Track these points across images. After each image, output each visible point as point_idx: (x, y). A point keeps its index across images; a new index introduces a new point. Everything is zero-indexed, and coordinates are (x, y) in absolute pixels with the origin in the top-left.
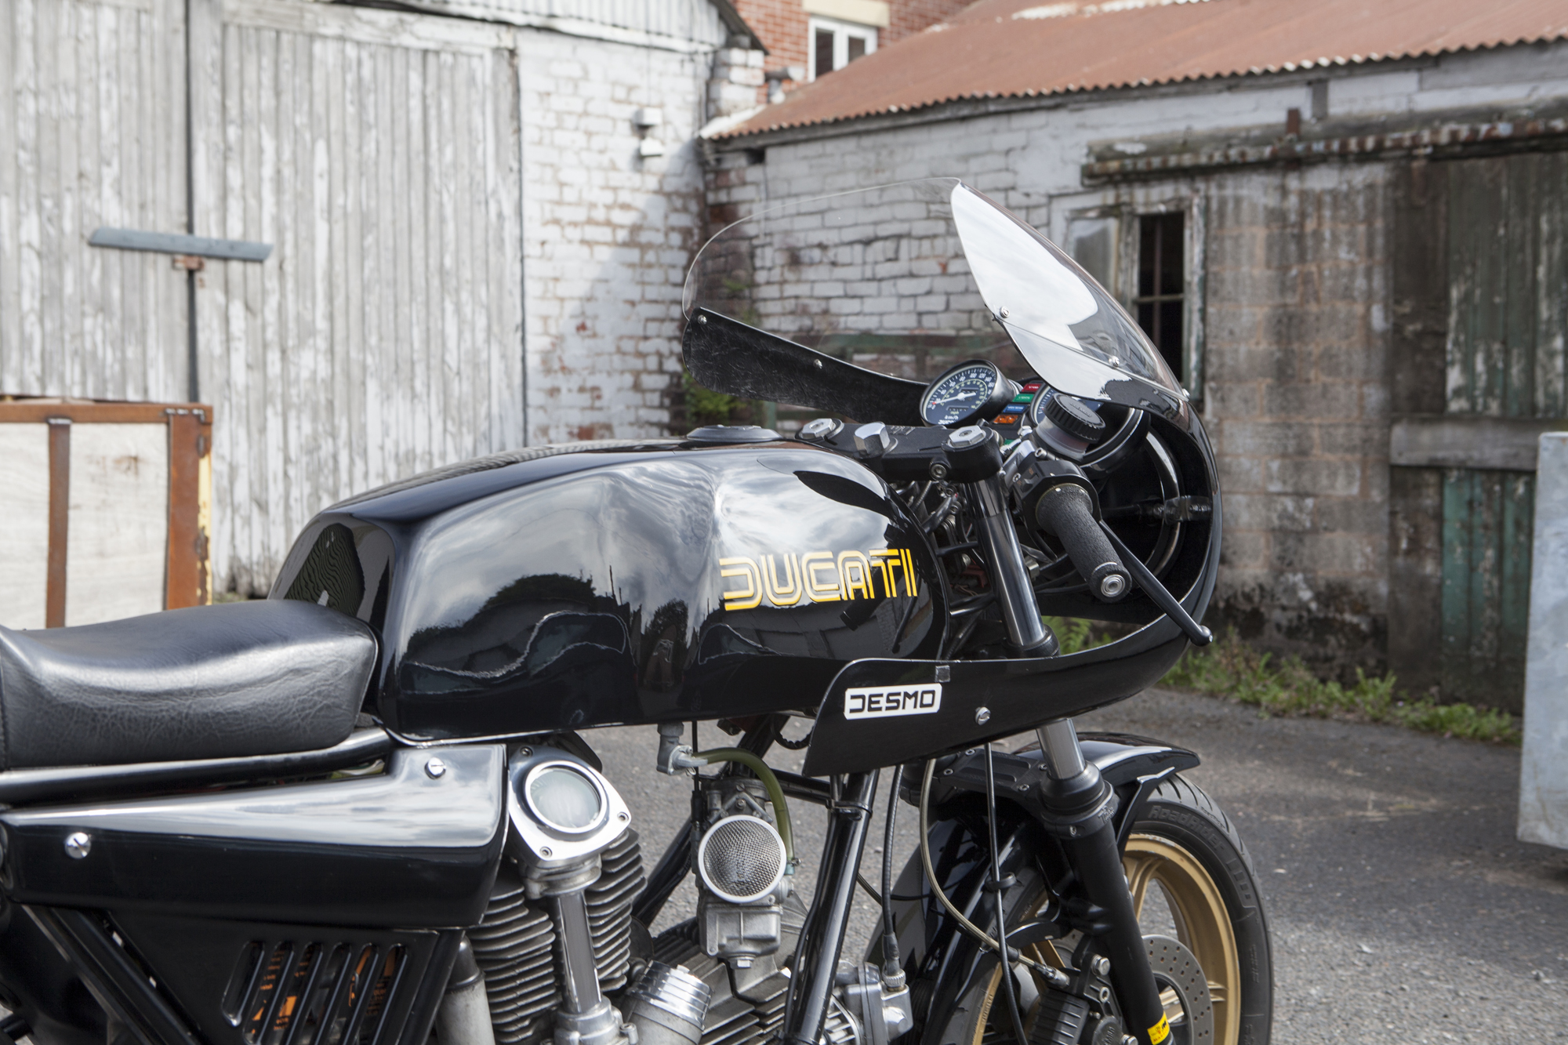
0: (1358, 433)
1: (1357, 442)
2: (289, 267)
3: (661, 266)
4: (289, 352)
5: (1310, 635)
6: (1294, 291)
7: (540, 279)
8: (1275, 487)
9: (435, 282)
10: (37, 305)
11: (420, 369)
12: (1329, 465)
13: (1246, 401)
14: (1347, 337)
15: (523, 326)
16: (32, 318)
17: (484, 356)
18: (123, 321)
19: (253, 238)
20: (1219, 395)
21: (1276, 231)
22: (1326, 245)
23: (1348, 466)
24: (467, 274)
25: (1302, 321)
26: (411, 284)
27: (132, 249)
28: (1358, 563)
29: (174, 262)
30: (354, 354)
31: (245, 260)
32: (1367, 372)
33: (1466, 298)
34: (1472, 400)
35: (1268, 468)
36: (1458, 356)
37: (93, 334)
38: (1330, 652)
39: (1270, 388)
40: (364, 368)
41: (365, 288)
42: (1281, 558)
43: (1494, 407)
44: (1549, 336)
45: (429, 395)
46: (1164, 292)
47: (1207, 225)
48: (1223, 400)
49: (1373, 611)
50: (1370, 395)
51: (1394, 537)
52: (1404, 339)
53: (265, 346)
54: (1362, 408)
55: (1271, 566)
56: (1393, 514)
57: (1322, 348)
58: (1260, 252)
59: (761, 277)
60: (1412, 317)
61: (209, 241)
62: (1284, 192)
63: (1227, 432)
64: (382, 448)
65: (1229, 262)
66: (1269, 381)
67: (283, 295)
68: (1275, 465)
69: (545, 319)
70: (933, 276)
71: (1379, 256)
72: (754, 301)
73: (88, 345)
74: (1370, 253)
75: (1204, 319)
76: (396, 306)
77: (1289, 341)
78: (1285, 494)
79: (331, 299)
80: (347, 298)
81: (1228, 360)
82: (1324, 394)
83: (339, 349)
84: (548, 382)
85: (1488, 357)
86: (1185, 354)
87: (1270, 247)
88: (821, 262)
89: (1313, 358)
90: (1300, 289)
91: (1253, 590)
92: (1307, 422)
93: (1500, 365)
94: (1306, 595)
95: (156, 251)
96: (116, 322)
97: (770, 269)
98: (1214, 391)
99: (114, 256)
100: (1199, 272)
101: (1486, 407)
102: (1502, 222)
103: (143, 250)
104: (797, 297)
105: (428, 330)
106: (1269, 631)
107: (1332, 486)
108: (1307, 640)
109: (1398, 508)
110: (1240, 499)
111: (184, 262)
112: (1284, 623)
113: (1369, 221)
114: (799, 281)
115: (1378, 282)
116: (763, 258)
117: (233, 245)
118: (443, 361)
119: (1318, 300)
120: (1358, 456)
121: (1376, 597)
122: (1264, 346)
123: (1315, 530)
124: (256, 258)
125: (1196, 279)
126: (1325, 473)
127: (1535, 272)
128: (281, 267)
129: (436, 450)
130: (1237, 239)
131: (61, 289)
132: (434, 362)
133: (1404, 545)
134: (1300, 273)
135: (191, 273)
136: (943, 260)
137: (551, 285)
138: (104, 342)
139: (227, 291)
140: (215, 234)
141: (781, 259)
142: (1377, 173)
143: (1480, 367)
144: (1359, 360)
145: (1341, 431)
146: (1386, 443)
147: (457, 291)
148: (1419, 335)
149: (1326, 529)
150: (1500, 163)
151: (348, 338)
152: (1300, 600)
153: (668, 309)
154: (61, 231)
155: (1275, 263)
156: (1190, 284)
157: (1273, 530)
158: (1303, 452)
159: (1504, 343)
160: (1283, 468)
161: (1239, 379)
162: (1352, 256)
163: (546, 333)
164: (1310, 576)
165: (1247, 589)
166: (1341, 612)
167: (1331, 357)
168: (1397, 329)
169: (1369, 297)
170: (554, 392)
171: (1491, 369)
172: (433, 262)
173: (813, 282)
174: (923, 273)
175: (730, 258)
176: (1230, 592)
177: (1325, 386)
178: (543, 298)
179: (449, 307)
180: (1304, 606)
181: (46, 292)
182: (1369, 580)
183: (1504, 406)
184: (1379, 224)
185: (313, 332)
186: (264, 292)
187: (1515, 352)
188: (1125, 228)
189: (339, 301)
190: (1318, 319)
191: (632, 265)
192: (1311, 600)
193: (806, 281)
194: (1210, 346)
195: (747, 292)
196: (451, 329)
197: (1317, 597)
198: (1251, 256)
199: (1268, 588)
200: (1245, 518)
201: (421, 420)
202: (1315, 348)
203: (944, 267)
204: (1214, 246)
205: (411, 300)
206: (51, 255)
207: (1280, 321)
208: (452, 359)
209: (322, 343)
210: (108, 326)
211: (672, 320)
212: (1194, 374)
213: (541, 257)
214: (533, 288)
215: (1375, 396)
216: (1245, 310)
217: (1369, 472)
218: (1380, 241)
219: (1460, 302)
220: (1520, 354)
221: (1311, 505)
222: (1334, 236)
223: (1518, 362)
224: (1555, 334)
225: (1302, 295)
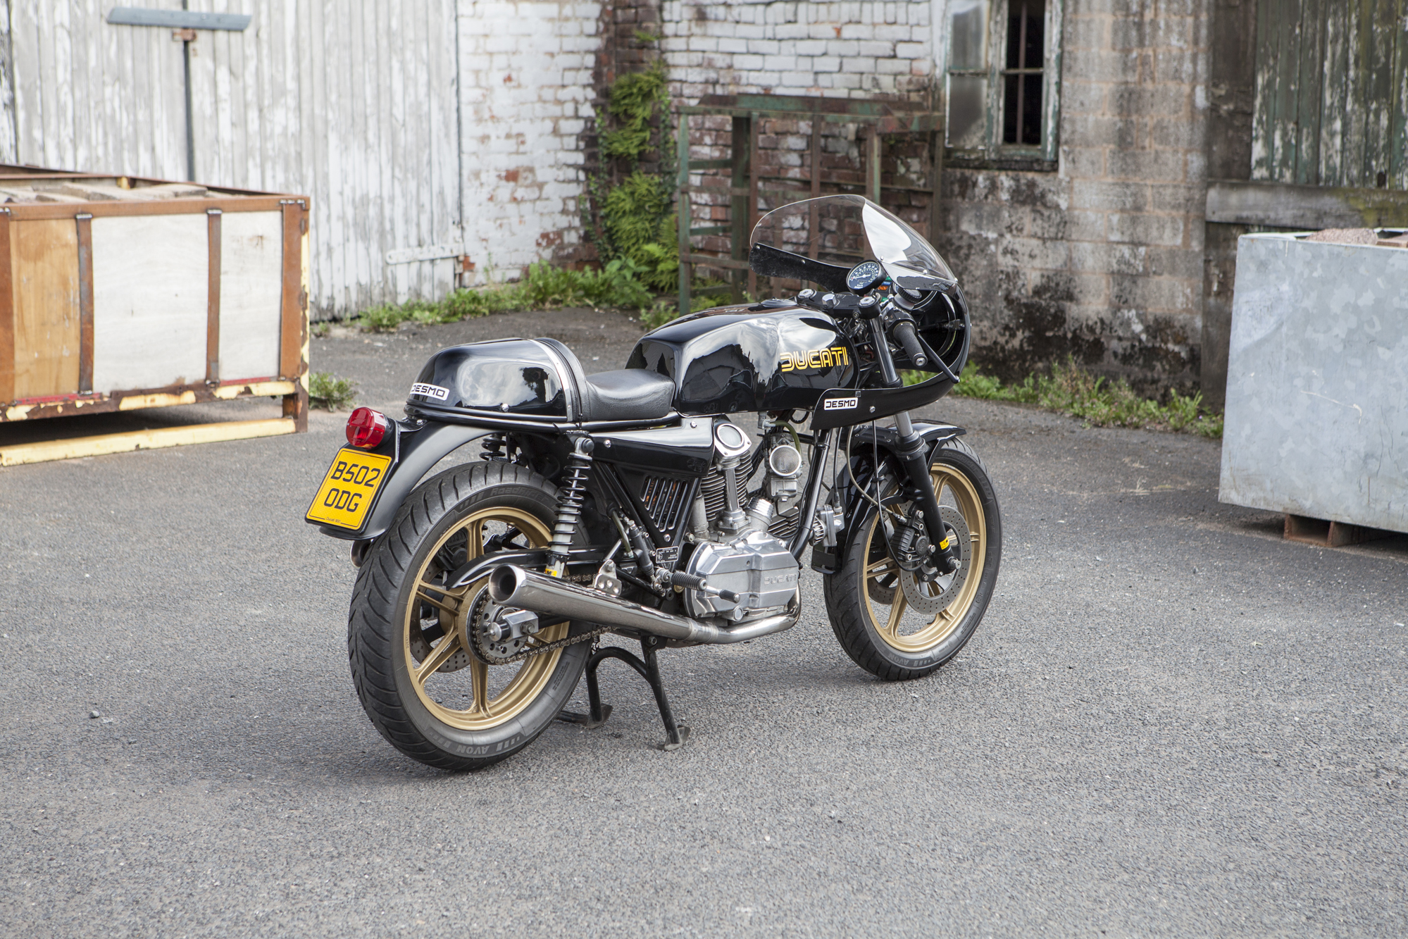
0: (1182, 193)
1: (1182, 200)
2: (264, 35)
3: (577, 18)
4: (265, 111)
5: (1141, 361)
6: (1134, 71)
7: (472, 36)
8: (1115, 237)
9: (384, 42)
10: (68, 77)
11: (372, 122)
12: (1158, 219)
13: (1093, 163)
14: (1176, 112)
15: (457, 80)
16: (66, 89)
17: (425, 108)
18: (134, 89)
19: (235, 11)
20: (1070, 157)
21: (1121, 18)
22: (1161, 33)
23: (1174, 220)
24: (410, 34)
25: (1140, 97)
26: (364, 46)
27: (141, 25)
28: (1180, 302)
29: (173, 34)
30: (317, 111)
31: (229, 30)
32: (1191, 142)
33: (1269, 84)
34: (1271, 170)
35: (1110, 221)
36: (1261, 132)
37: (112, 101)
38: (1156, 376)
39: (1113, 152)
40: (326, 122)
41: (326, 51)
42: (1119, 297)
43: (1288, 176)
44: (1331, 119)
45: (379, 145)
46: (1028, 65)
47: (1063, 10)
48: (1074, 161)
49: (1190, 341)
50: (1192, 162)
51: (1208, 281)
52: (1220, 117)
53: (246, 106)
54: (1186, 173)
55: (1111, 303)
56: (1207, 262)
57: (1155, 120)
58: (1107, 36)
59: (669, 29)
60: (1226, 99)
61: (200, 15)
63: (1076, 189)
64: (341, 193)
65: (1081, 43)
66: (1112, 146)
67: (260, 60)
68: (1115, 218)
69: (477, 72)
70: (828, 39)
71: (1202, 45)
72: (663, 52)
73: (108, 111)
74: (1196, 42)
75: (1059, 91)
76: (352, 66)
77: (1129, 114)
78: (1123, 243)
79: (298, 62)
80: (312, 60)
81: (1079, 128)
82: (1156, 160)
83: (305, 106)
84: (480, 131)
85: (1285, 134)
86: (1043, 121)
87: (1115, 32)
88: (725, 20)
89: (1148, 129)
90: (1139, 69)
91: (1096, 323)
92: (1142, 183)
93: (1293, 141)
94: (1138, 327)
95: (159, 26)
96: (129, 90)
97: (677, 22)
98: (1067, 154)
99: (126, 31)
100: (1057, 50)
101: (1281, 175)
102: (1298, 23)
103: (149, 26)
104: (704, 52)
105: (378, 86)
106: (1108, 357)
107: (1161, 237)
108: (1138, 365)
109: (1211, 258)
110: (1087, 246)
111: (181, 34)
112: (1120, 351)
113: (1196, 14)
114: (705, 35)
115: (1202, 66)
116: (671, 12)
117: (219, 18)
118: (391, 114)
119: (1153, 79)
120: (1182, 212)
121: (1193, 330)
122: (1108, 117)
123: (1146, 274)
124: (237, 28)
125: (1054, 56)
126: (1155, 225)
127: (1322, 66)
128: (257, 35)
129: (386, 194)
130: (1088, 23)
131: (87, 63)
132: (384, 115)
133: (1215, 288)
134: (1140, 55)
135: (186, 43)
136: (838, 26)
137: (482, 40)
138: (120, 107)
139: (215, 59)
140: (204, 9)
141: (689, 13)
143: (1278, 142)
144: (1184, 132)
145: (1169, 191)
146: (1203, 203)
147: (402, 50)
148: (1232, 114)
149: (1155, 273)
151: (312, 96)
152: (1133, 332)
153: (583, 59)
154: (85, 11)
155: (1119, 46)
156: (1048, 60)
157: (1113, 273)
158: (1138, 208)
159: (1297, 123)
160: (1121, 220)
161: (1088, 144)
162: (1181, 43)
163: (478, 86)
164: (1141, 312)
165: (1090, 323)
166: (1166, 343)
167: (1163, 128)
168: (1214, 108)
169: (1194, 78)
170: (485, 139)
171: (1286, 144)
172: (382, 25)
173: (719, 37)
174: (819, 36)
175: (640, 10)
176: (1077, 325)
177: (1157, 152)
178: (475, 53)
179: (396, 65)
180: (1136, 337)
181: (75, 66)
182: (1188, 316)
183: (1295, 175)
184: (1204, 17)
185: (284, 93)
186: (245, 58)
187: (1305, 131)
188: (995, 7)
189: (305, 64)
190: (1153, 95)
191: (551, 20)
192: (1141, 332)
193: (712, 36)
194: (1064, 115)
195: (656, 43)
196: (398, 85)
197: (1147, 329)
198: (1100, 38)
199: (1107, 322)
200: (1090, 262)
201: (373, 168)
202: (1149, 121)
203: (839, 31)
204: (1069, 29)
205: (364, 60)
206: (78, 34)
207: (1122, 96)
208: (398, 112)
209: (291, 102)
210: (123, 93)
211: (587, 68)
212: (1050, 139)
213: (473, 16)
214: (466, 45)
215: (1197, 162)
216: (1094, 85)
217: (1190, 226)
218: (1204, 32)
219: (1264, 88)
220: (1308, 133)
221: (1143, 253)
222: (1168, 25)
223: (1307, 139)
224: (1335, 118)
225: (1141, 75)
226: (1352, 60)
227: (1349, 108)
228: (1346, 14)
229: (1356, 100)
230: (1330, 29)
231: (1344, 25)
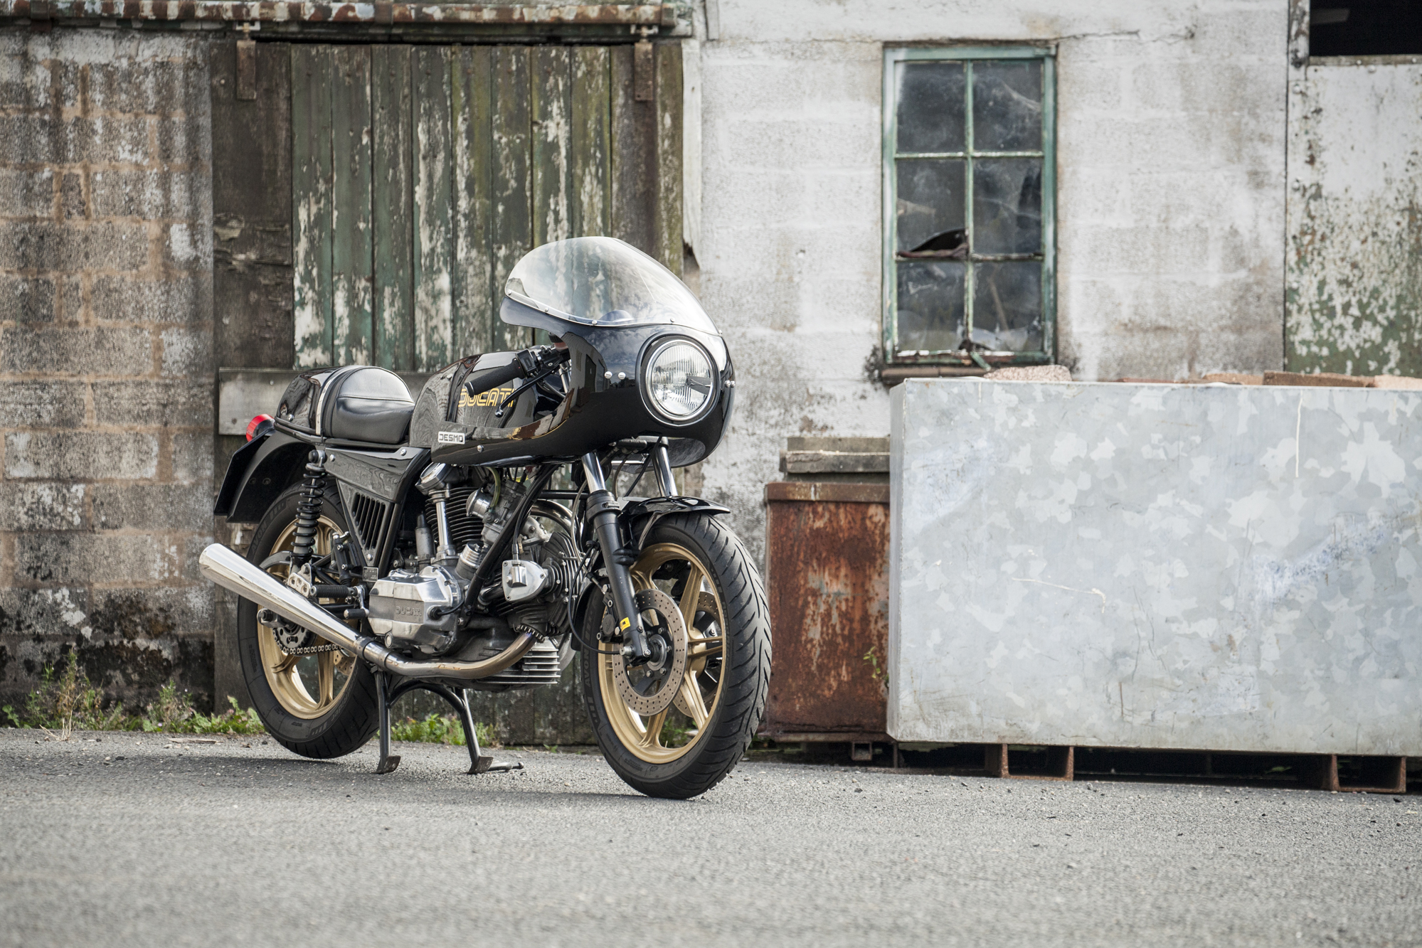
0: (153, 395)
1: (153, 407)
6: (48, 200)
8: (23, 470)
12: (109, 437)
14: (134, 266)
22: (97, 140)
23: (139, 439)
25: (61, 242)
28: (157, 569)
32: (165, 314)
33: (320, 221)
34: (332, 351)
35: (10, 444)
36: (310, 295)
39: (11, 333)
42: (33, 569)
43: (361, 360)
44: (432, 272)
49: (180, 631)
50: (171, 345)
52: (233, 271)
54: (160, 362)
55: (16, 580)
57: (95, 280)
60: (243, 243)
62: (27, 62)
66: (9, 323)
68: (22, 441)
74: (166, 154)
77: (41, 269)
78: (39, 480)
82: (99, 344)
85: (352, 296)
89: (80, 294)
90: (57, 197)
92: (73, 380)
93: (368, 307)
94: (74, 617)
101: (350, 359)
102: (366, 128)
107: (116, 468)
112: (38, 659)
113: (163, 112)
115: (179, 193)
119: (85, 213)
120: (155, 425)
121: (188, 613)
123: (88, 527)
126: (103, 449)
127: (412, 193)
134: (57, 174)
142: (174, 49)
143: (341, 309)
144: (153, 296)
145: (128, 392)
146: (211, 408)
148: (253, 267)
149: (104, 525)
150: (360, 53)
152: (65, 626)
157: (19, 531)
158: (66, 422)
159: (372, 280)
160: (34, 443)
162: (138, 157)
164: (80, 591)
166: (132, 637)
167: (110, 292)
168: (221, 258)
169: (167, 214)
171: (355, 312)
177: (100, 329)
180: (72, 632)
182: (176, 591)
183: (373, 358)
184: (177, 117)
187: (388, 291)
190: (86, 239)
192: (84, 623)
197: (93, 619)
199: (10, 611)
202: (84, 280)
207: (24, 241)
215: (178, 345)
217: (172, 447)
218: (178, 141)
219: (310, 228)
220: (393, 295)
221: (80, 494)
222: (108, 126)
223: (392, 304)
224: (439, 271)
225: (60, 207)
226: (461, 185)
227: (461, 255)
228: (449, 116)
229: (473, 244)
230: (422, 138)
231: (445, 132)
